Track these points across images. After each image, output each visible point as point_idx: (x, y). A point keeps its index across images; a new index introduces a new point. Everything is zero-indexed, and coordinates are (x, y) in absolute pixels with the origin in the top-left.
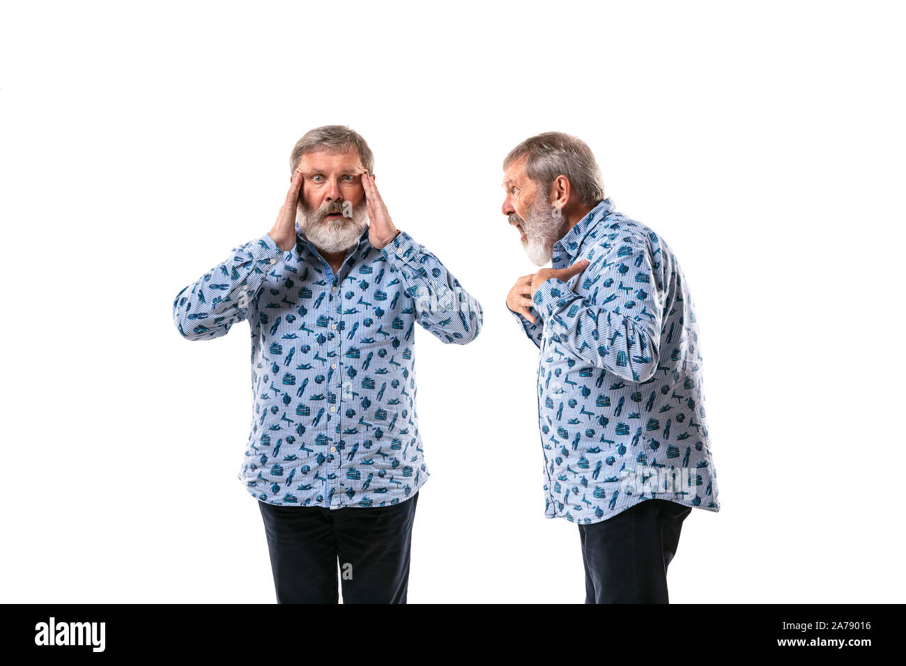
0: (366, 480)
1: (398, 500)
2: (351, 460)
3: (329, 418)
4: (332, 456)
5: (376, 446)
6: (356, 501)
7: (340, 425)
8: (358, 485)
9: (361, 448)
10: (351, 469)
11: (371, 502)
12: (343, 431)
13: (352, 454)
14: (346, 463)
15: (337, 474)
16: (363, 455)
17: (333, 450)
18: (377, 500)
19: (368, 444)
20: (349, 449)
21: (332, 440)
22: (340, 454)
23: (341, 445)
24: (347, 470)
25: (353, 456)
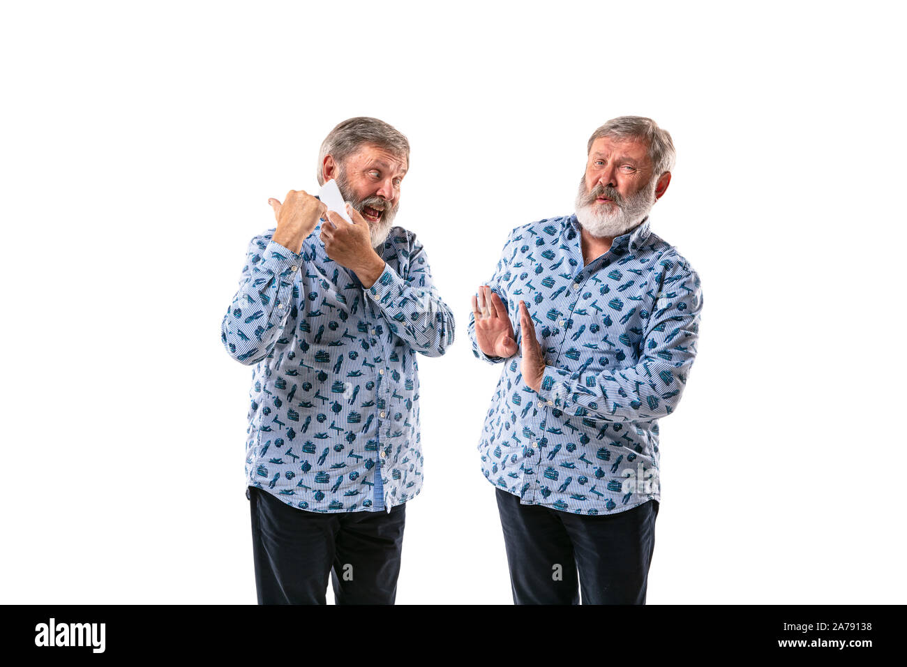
0: (563, 482)
1: (596, 511)
2: (551, 459)
3: (535, 412)
4: (532, 451)
5: (580, 450)
6: (549, 502)
7: (545, 422)
8: (554, 486)
9: (563, 450)
10: (550, 469)
11: (566, 506)
12: (546, 429)
13: (553, 454)
14: (546, 461)
15: (535, 470)
16: (564, 457)
17: (535, 446)
18: (573, 507)
19: (571, 448)
20: (550, 448)
21: (535, 435)
22: (541, 450)
23: (543, 443)
24: (545, 468)
25: (554, 456)
